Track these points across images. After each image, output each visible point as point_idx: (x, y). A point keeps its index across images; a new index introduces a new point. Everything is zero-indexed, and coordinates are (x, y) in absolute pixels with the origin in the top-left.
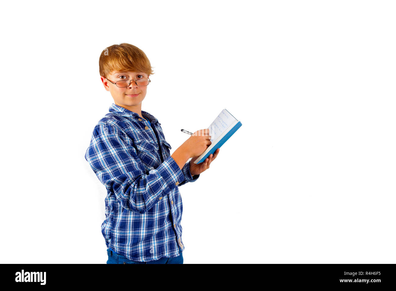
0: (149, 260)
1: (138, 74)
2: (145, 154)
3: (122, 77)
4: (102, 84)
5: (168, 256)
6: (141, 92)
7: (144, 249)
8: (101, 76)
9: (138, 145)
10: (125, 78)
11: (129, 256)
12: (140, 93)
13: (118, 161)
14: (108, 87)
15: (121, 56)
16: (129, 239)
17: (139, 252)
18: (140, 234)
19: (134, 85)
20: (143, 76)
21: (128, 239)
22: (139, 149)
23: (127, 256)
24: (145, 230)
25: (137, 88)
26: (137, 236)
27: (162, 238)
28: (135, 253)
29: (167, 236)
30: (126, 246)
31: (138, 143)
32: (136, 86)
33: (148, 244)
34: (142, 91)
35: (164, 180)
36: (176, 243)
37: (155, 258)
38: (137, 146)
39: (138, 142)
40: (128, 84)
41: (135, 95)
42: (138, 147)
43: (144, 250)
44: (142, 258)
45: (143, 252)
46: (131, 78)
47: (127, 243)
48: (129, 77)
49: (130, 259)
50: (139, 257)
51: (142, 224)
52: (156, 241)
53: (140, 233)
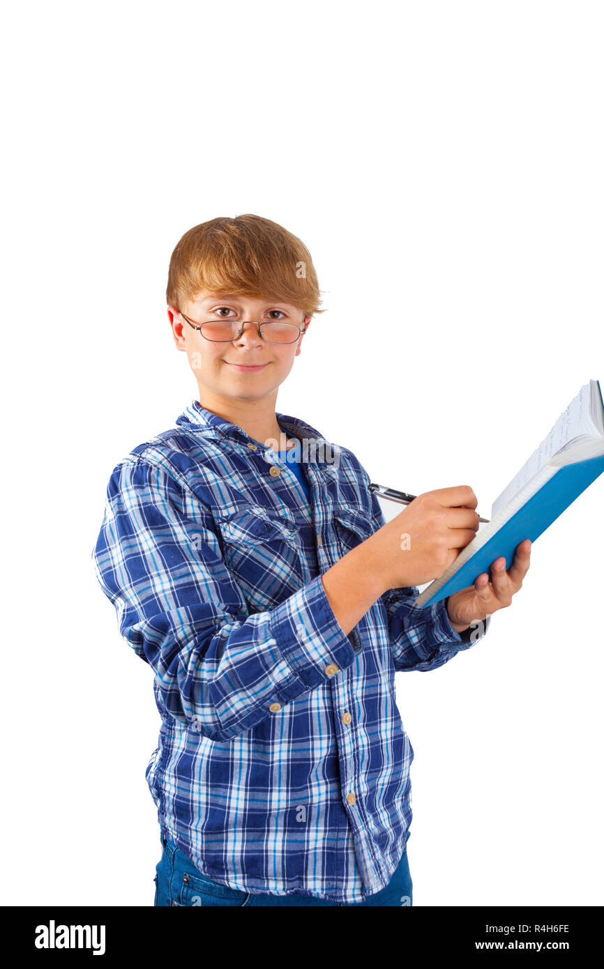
0: (257, 888)
1: (270, 305)
2: (246, 553)
3: (224, 311)
4: (169, 330)
5: (320, 891)
6: (273, 359)
7: (242, 851)
8: (167, 306)
9: (225, 524)
10: (231, 314)
11: (201, 864)
12: (270, 363)
13: (157, 569)
14: (184, 339)
15: (226, 250)
16: (199, 812)
17: (226, 856)
18: (230, 802)
19: (250, 337)
20: (285, 315)
21: (196, 809)
22: (226, 535)
23: (195, 859)
24: (244, 793)
25: (260, 346)
26: (220, 806)
27: (302, 829)
28: (215, 857)
29: (317, 826)
30: (190, 829)
31: (226, 517)
32: (257, 342)
33: (256, 838)
34: (276, 357)
35: (279, 653)
36: (351, 858)
37: (276, 887)
38: (221, 525)
39: (225, 513)
40: (237, 335)
41: (253, 367)
42: (225, 530)
43: (242, 856)
44: (236, 878)
45: (238, 859)
46: (247, 317)
47: (195, 823)
48: (242, 311)
49: (203, 873)
50: (227, 874)
51: (236, 771)
52: (282, 834)
53: (230, 798)
